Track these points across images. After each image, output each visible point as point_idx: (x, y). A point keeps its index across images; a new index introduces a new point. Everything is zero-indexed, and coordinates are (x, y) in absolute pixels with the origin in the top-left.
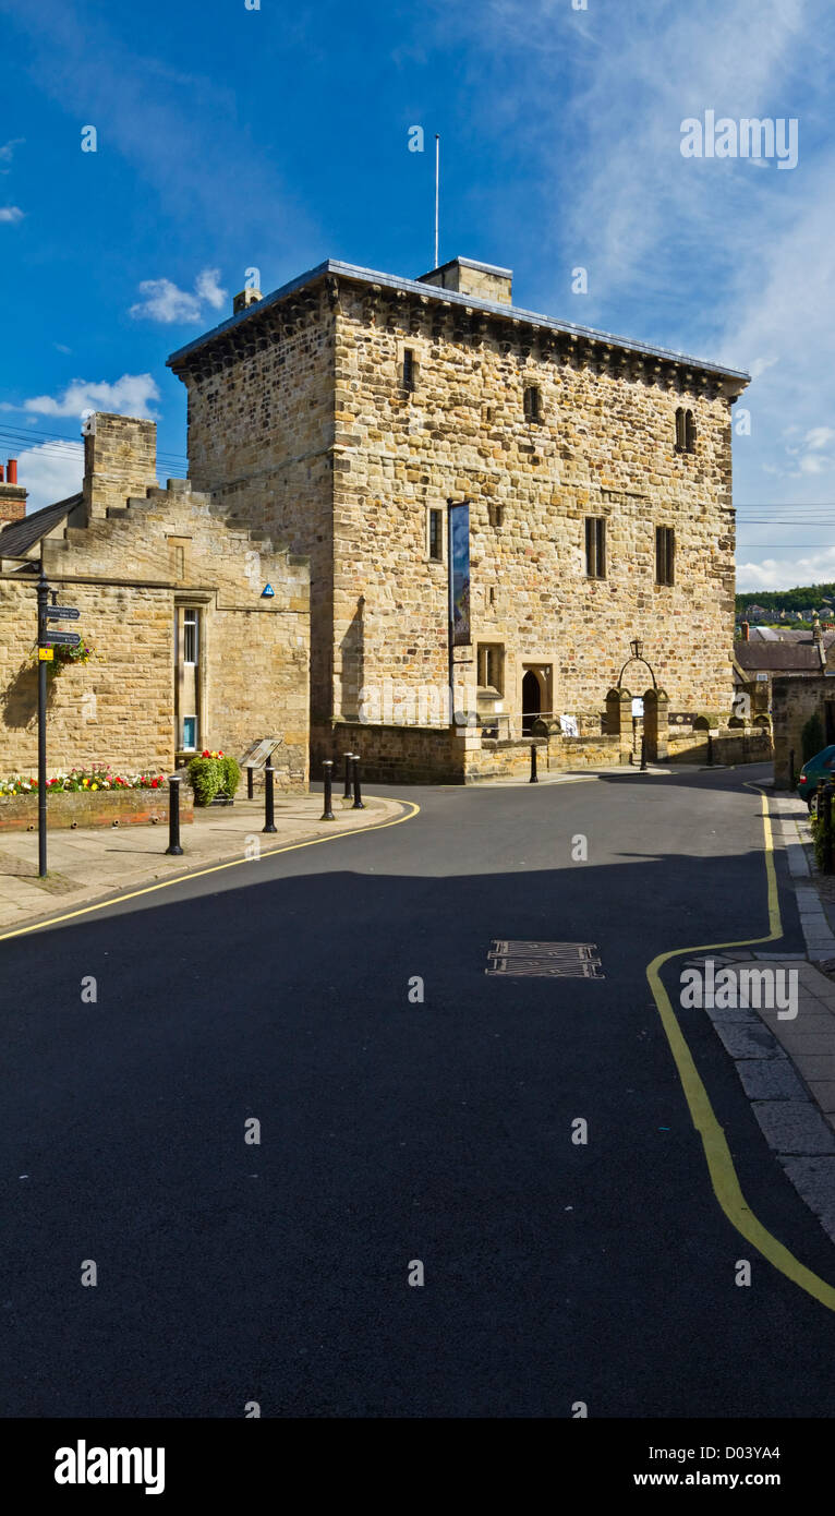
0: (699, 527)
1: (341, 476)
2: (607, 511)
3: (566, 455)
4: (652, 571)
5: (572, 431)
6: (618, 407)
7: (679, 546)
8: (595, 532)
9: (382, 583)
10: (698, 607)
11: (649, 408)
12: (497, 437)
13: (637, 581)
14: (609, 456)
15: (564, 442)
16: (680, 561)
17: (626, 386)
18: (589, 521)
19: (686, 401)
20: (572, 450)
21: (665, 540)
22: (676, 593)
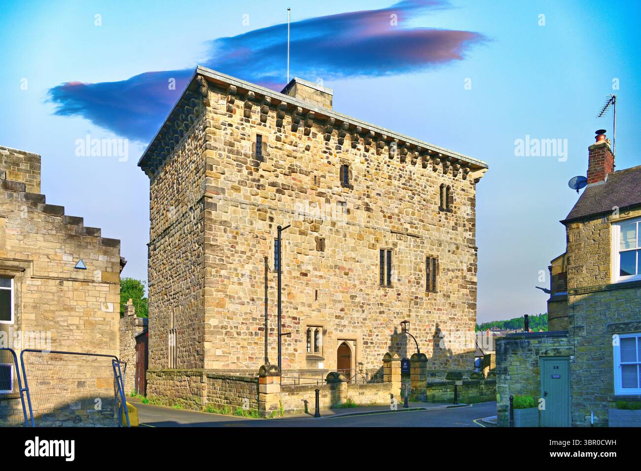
0: (454, 257)
1: (210, 213)
2: (395, 245)
3: (368, 209)
4: (423, 282)
5: (373, 194)
6: (403, 180)
7: (441, 268)
8: (386, 259)
9: (240, 284)
10: (453, 306)
11: (423, 182)
12: (321, 194)
13: (413, 290)
14: (396, 211)
15: (367, 200)
16: (441, 278)
17: (409, 167)
18: (382, 251)
19: (447, 180)
20: (372, 206)
21: (432, 263)
22: (439, 296)
